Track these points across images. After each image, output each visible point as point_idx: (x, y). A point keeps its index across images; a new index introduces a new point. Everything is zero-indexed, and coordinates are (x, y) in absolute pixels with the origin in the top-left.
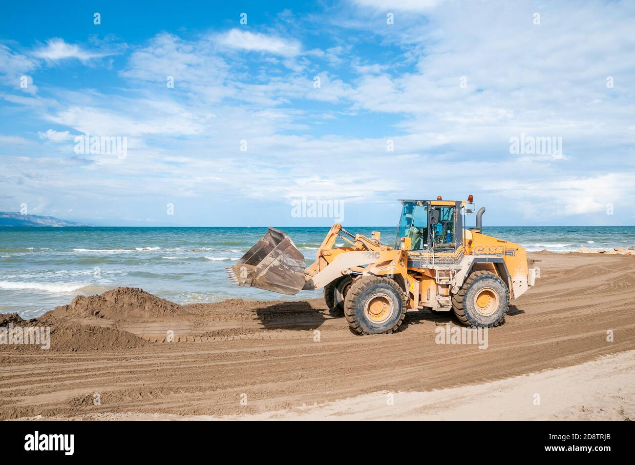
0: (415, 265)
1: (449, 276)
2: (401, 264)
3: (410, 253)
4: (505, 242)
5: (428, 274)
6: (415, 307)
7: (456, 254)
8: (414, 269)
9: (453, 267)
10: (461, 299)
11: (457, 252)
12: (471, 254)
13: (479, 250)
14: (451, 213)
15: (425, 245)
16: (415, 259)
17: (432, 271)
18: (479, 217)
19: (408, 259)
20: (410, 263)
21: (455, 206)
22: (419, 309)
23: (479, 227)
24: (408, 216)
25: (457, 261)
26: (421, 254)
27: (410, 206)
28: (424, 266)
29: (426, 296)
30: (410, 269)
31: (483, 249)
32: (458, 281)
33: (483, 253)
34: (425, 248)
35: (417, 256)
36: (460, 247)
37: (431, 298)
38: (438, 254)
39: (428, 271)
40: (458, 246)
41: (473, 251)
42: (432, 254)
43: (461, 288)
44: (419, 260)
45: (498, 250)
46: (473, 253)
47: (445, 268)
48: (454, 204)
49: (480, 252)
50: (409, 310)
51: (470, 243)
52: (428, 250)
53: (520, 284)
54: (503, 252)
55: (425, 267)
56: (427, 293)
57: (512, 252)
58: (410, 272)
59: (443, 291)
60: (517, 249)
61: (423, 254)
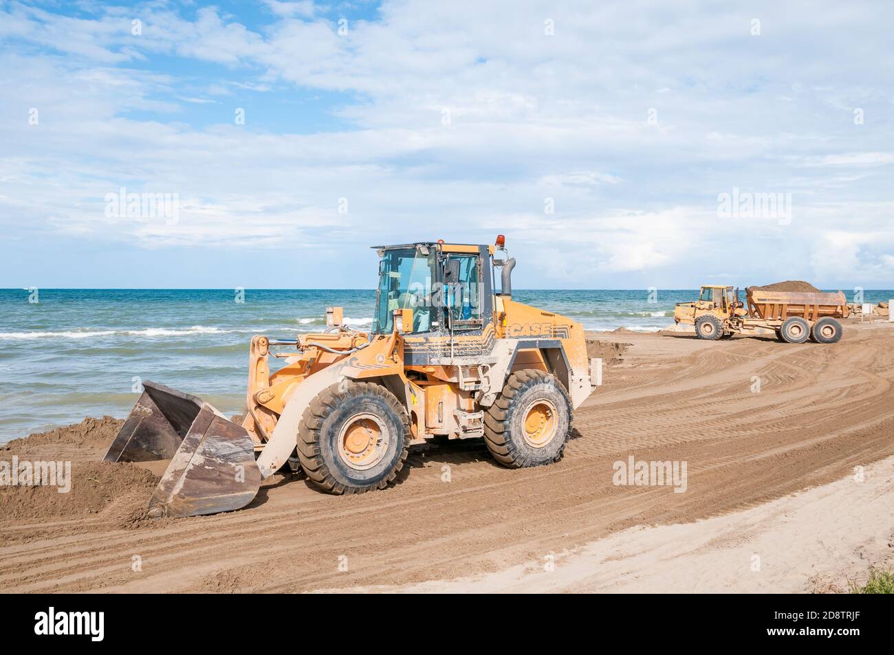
0: (417, 361)
1: (478, 376)
2: (393, 359)
3: (408, 339)
4: (552, 315)
5: (441, 375)
6: (420, 436)
7: (483, 337)
8: (415, 368)
9: (483, 360)
10: (502, 415)
11: (485, 333)
12: (504, 338)
13: (516, 330)
14: (472, 265)
15: (434, 324)
16: (418, 350)
17: (449, 369)
18: (506, 274)
19: (405, 350)
20: (408, 357)
21: (478, 254)
22: (426, 439)
23: (507, 292)
24: (393, 274)
25: (486, 349)
26: (427, 339)
27: (395, 256)
28: (434, 361)
29: (437, 415)
30: (409, 368)
31: (522, 328)
32: (493, 383)
33: (522, 335)
34: (435, 329)
35: (421, 344)
36: (490, 325)
37: (445, 418)
38: (456, 339)
39: (442, 369)
40: (487, 322)
41: (507, 332)
42: (447, 339)
43: (499, 395)
44: (423, 350)
45: (543, 328)
46: (507, 336)
47: (471, 361)
48: (476, 250)
49: (517, 334)
50: (412, 442)
51: (502, 317)
52: (439, 332)
53: (581, 384)
54: (551, 332)
55: (434, 364)
56: (437, 409)
57: (564, 332)
58: (409, 373)
59: (466, 403)
60: (571, 327)
61: (431, 339)
